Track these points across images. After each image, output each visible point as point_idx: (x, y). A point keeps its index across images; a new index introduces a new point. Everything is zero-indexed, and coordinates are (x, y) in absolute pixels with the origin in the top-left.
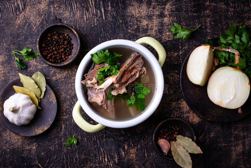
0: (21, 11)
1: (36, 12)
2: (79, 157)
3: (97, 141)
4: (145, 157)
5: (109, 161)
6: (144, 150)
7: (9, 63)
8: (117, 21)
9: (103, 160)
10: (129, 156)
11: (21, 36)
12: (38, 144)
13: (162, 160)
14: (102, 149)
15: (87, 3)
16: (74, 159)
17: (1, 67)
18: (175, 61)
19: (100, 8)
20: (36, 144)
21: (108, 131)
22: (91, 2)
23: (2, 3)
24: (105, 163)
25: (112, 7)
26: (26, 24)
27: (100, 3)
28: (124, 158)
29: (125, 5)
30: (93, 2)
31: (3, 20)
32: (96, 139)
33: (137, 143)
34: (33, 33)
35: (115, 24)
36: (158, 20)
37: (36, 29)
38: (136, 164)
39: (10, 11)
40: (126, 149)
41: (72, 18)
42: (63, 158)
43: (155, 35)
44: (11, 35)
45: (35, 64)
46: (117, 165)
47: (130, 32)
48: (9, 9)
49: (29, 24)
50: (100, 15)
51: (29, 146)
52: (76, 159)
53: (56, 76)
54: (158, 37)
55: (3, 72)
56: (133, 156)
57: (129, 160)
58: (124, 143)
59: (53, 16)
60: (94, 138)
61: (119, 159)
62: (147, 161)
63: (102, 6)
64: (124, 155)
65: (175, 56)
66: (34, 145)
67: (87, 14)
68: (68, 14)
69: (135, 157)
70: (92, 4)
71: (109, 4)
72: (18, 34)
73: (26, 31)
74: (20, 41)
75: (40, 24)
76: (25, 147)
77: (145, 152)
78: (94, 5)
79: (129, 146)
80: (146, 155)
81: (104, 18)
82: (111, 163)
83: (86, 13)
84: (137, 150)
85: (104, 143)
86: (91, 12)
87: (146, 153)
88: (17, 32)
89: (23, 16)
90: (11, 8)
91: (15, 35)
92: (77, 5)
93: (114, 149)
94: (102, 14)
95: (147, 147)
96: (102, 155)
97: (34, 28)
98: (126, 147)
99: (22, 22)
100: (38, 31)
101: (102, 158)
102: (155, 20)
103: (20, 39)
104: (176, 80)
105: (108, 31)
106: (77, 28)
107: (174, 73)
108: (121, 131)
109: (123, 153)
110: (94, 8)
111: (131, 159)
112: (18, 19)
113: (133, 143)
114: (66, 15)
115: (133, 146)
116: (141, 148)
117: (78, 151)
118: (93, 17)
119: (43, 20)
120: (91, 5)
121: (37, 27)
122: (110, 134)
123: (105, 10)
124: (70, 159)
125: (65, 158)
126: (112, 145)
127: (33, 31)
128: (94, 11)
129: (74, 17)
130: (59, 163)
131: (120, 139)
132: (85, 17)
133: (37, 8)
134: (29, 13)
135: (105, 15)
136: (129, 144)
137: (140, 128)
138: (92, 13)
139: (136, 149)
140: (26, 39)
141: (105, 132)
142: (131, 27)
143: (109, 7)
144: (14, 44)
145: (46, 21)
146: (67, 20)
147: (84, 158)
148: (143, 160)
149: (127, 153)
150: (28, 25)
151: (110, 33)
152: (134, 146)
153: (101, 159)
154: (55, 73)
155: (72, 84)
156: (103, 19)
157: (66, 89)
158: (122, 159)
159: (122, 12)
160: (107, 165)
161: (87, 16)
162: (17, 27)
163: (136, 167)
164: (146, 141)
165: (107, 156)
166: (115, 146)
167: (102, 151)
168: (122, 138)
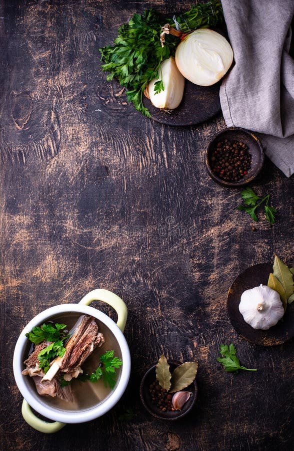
0: (53, 155)
1: (73, 157)
3: (155, 334)
7: (37, 227)
8: (184, 170)
10: (199, 356)
11: (53, 190)
14: (162, 346)
15: (143, 145)
17: (26, 232)
18: (264, 226)
19: (162, 152)
21: (171, 321)
22: (148, 144)
23: (27, 144)
25: (178, 150)
26: (60, 174)
27: (161, 145)
28: (192, 359)
29: (195, 147)
30: (152, 143)
31: (29, 167)
32: (155, 332)
33: (211, 339)
34: (69, 185)
35: (181, 175)
37: (73, 180)
38: (209, 368)
39: (39, 155)
40: (195, 346)
41: (123, 165)
44: (39, 188)
45: (73, 228)
47: (203, 186)
48: (36, 153)
49: (65, 174)
50: (161, 162)
53: (100, 246)
55: (28, 238)
56: (204, 356)
57: (199, 362)
58: (192, 338)
59: (96, 163)
60: (152, 331)
63: (164, 148)
64: (192, 354)
65: (264, 219)
67: (144, 161)
68: (118, 160)
69: (207, 358)
70: (150, 146)
71: (174, 146)
72: (49, 187)
73: (60, 183)
74: (52, 196)
75: (79, 173)
78: (154, 147)
79: (199, 342)
81: (167, 166)
83: (141, 159)
84: (210, 348)
85: (165, 338)
86: (149, 157)
88: (48, 184)
89: (56, 162)
90: (39, 151)
91: (45, 188)
92: (129, 147)
93: (178, 346)
94: (164, 161)
97: (71, 179)
98: (195, 344)
99: (54, 170)
100: (77, 183)
103: (52, 194)
104: (265, 252)
105: (173, 184)
106: (129, 179)
107: (262, 243)
108: (189, 322)
109: (191, 352)
110: (153, 152)
112: (49, 166)
113: (205, 338)
114: (115, 161)
115: (204, 342)
116: (216, 345)
118: (152, 164)
119: (83, 168)
120: (149, 148)
121: (74, 178)
122: (173, 326)
123: (167, 154)
126: (177, 340)
127: (69, 183)
128: (154, 156)
129: (126, 164)
131: (187, 332)
132: (141, 164)
133: (75, 152)
134: (64, 159)
135: (168, 162)
136: (199, 339)
137: (215, 318)
138: (150, 159)
139: (208, 347)
140: (60, 194)
141: (167, 323)
142: (204, 178)
143: (173, 150)
144: (44, 200)
145: (87, 170)
146: (117, 169)
147: (138, 358)
149: (197, 351)
150: (62, 176)
151: (174, 187)
152: (207, 343)
154: (99, 241)
155: (122, 256)
156: (165, 167)
157: (114, 264)
159: (191, 157)
161: (144, 163)
162: (47, 177)
163: (209, 371)
164: (223, 336)
165: (169, 355)
166: (181, 342)
167: (163, 349)
168: (190, 331)
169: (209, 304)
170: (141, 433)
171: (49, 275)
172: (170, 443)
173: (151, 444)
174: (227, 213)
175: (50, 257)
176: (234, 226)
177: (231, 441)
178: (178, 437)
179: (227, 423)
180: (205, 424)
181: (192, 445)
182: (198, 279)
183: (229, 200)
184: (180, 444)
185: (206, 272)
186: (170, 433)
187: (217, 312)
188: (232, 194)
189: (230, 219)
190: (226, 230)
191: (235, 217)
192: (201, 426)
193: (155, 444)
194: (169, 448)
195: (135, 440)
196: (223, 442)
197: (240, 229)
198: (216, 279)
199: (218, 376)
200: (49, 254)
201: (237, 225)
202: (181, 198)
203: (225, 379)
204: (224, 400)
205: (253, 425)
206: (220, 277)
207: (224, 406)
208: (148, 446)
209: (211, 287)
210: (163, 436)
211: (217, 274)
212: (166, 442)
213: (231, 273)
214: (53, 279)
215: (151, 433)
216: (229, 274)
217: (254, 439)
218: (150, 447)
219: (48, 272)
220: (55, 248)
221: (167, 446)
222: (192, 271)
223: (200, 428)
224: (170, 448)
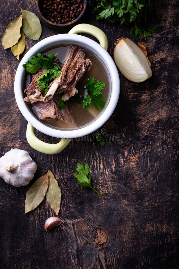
2: (69, 161)
4: (147, 166)
5: (104, 168)
6: (147, 159)
9: (98, 166)
10: (129, 164)
11: (13, 15)
12: (22, 141)
13: (166, 172)
14: (97, 154)
16: (64, 162)
20: (20, 142)
24: (100, 170)
26: (20, 2)
28: (123, 166)
33: (139, 149)
36: (173, 10)
37: (31, 8)
38: (137, 175)
40: (126, 155)
42: (51, 160)
43: (168, 27)
46: (114, 173)
51: (11, 143)
52: (66, 163)
54: (173, 29)
56: (133, 164)
57: (128, 169)
58: (124, 148)
61: (117, 167)
62: (149, 171)
64: (122, 162)
66: (18, 142)
69: (135, 166)
72: (10, 12)
76: (6, 144)
77: (147, 161)
79: (129, 152)
80: (149, 164)
82: (107, 170)
84: (139, 158)
85: (100, 147)
87: (149, 162)
88: (9, 10)
91: (6, 13)
93: (111, 155)
95: (150, 156)
96: (97, 161)
97: (29, 7)
98: (126, 154)
101: (97, 164)
102: (170, 11)
103: (12, 18)
108: (122, 134)
109: (122, 160)
111: (130, 168)
113: (134, 149)
115: (134, 152)
116: (144, 155)
117: (69, 153)
121: (32, 6)
124: (59, 162)
125: (53, 161)
126: (110, 149)
130: (46, 166)
136: (130, 149)
137: (144, 133)
139: (137, 157)
147: (76, 162)
148: (144, 170)
149: (127, 160)
150: (22, 3)
152: (136, 153)
153: (95, 165)
158: (120, 167)
160: (102, 173)
162: (9, 4)
163: (136, 178)
164: (150, 148)
165: (103, 162)
166: (114, 151)
167: (98, 156)
168: (122, 143)
169: (140, 120)
170: (74, 228)
171: (3, 86)
172: (99, 238)
173: (82, 238)
174: (159, 45)
175: (5, 70)
176: (165, 56)
177: (151, 239)
178: (106, 233)
179: (149, 223)
180: (130, 223)
181: (118, 240)
182: (132, 98)
183: (162, 35)
184: (107, 239)
185: (139, 93)
186: (100, 229)
187: (146, 128)
188: (164, 30)
189: (162, 51)
190: (158, 60)
191: (166, 49)
192: (127, 225)
193: (85, 238)
194: (97, 242)
195: (68, 233)
196: (144, 240)
197: (170, 59)
198: (147, 100)
199: (144, 182)
200: (5, 68)
201: (167, 56)
202: (122, 30)
203: (149, 185)
204: (147, 203)
205: (171, 226)
206: (150, 98)
207: (147, 209)
208: (80, 239)
209: (142, 106)
210: (93, 231)
211: (149, 95)
212: (95, 237)
213: (160, 95)
214: (7, 90)
215: (82, 228)
216: (158, 96)
217: (171, 238)
218: (81, 240)
219: (3, 83)
220: (10, 63)
221: (96, 240)
222: (127, 91)
223: (125, 227)
224: (99, 242)
